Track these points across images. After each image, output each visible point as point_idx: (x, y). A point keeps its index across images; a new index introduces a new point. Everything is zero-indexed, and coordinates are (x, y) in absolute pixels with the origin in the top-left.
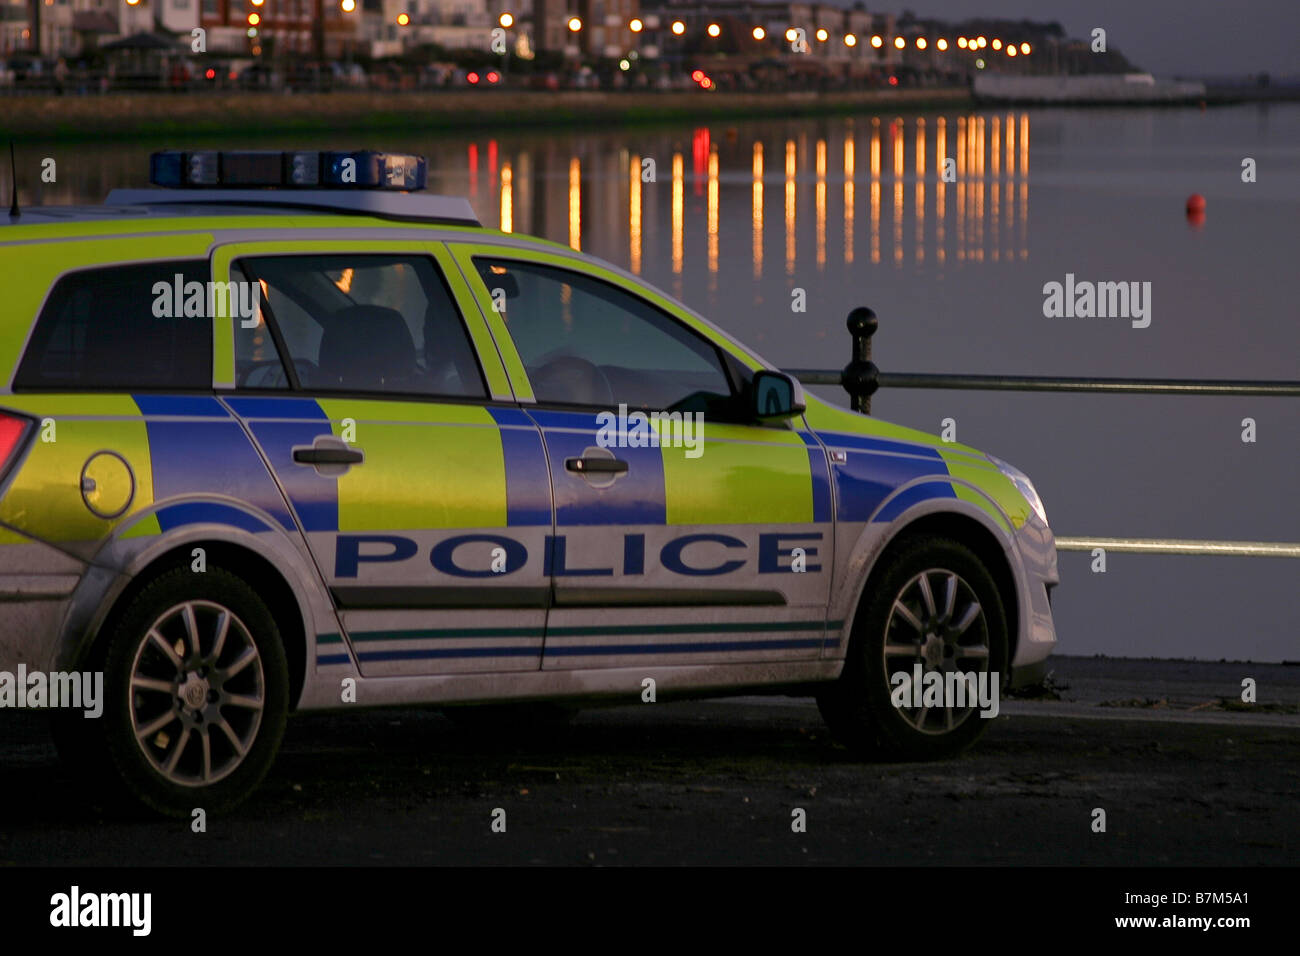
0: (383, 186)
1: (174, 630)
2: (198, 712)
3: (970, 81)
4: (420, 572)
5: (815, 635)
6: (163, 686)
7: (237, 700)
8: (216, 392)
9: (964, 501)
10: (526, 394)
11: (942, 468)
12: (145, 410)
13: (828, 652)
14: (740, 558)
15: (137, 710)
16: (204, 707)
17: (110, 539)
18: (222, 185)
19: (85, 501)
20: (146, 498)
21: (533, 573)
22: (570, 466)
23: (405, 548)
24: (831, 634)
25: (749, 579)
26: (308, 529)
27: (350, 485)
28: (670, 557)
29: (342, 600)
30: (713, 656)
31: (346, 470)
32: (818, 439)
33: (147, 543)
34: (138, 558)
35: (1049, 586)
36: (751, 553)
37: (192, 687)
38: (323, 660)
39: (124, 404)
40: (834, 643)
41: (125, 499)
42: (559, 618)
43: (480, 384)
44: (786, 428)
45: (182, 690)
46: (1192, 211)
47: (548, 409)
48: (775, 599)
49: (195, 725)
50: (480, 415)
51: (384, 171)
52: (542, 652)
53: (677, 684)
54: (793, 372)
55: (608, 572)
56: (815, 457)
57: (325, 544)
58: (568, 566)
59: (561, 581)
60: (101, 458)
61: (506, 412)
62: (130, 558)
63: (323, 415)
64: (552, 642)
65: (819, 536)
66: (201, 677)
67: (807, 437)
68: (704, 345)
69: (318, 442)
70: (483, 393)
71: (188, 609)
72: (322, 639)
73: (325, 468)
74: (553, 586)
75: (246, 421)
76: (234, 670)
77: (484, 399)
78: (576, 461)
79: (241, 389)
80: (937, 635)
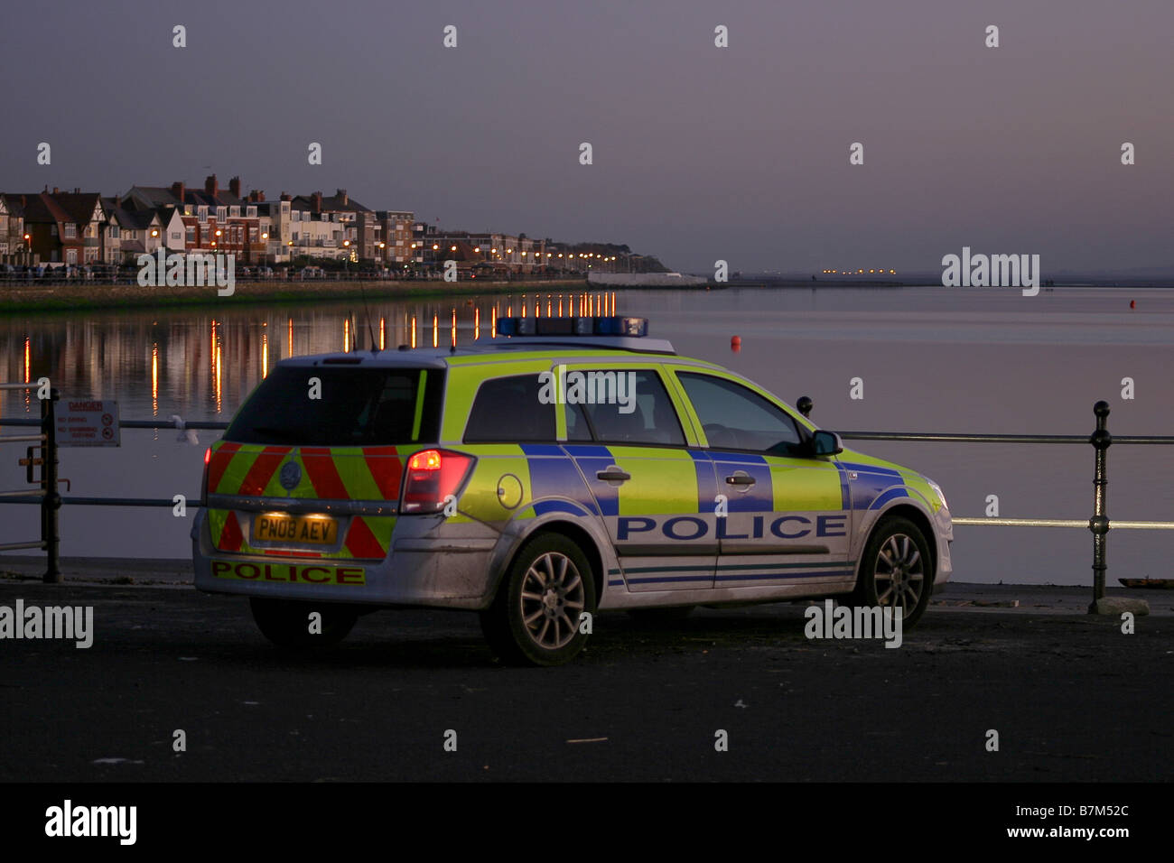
0: (627, 334)
1: (541, 567)
2: (552, 610)
3: (586, 276)
4: (657, 537)
5: (842, 569)
6: (536, 597)
7: (572, 604)
8: (559, 443)
9: (913, 499)
10: (704, 443)
11: (901, 481)
12: (527, 452)
13: (849, 578)
14: (808, 529)
15: (525, 610)
16: (555, 608)
17: (511, 520)
18: (538, 334)
19: (500, 500)
20: (528, 499)
21: (710, 537)
22: (728, 481)
23: (650, 524)
24: (850, 569)
25: (813, 540)
26: (604, 515)
27: (624, 490)
28: (775, 529)
29: (621, 552)
30: (794, 580)
31: (621, 484)
32: (843, 466)
33: (530, 522)
34: (526, 530)
35: (949, 542)
36: (813, 527)
37: (549, 597)
38: (611, 583)
39: (515, 449)
40: (851, 573)
41: (517, 500)
42: (723, 561)
43: (682, 438)
44: (828, 461)
45: (545, 599)
46: (734, 345)
47: (715, 452)
48: (824, 551)
49: (552, 617)
50: (684, 453)
51: (628, 326)
52: (715, 578)
53: (777, 595)
54: (838, 433)
55: (746, 536)
56: (842, 475)
57: (612, 521)
58: (728, 533)
59: (724, 541)
60: (507, 477)
61: (696, 453)
62: (522, 529)
63: (609, 454)
64: (719, 573)
65: (844, 517)
66: (554, 592)
67: (838, 465)
68: (786, 417)
69: (608, 469)
70: (683, 443)
71: (548, 557)
72: (611, 572)
73: (612, 482)
74: (720, 544)
75: (574, 458)
76: (570, 588)
77: (685, 446)
78: (731, 478)
79: (569, 441)
80: (899, 568)
